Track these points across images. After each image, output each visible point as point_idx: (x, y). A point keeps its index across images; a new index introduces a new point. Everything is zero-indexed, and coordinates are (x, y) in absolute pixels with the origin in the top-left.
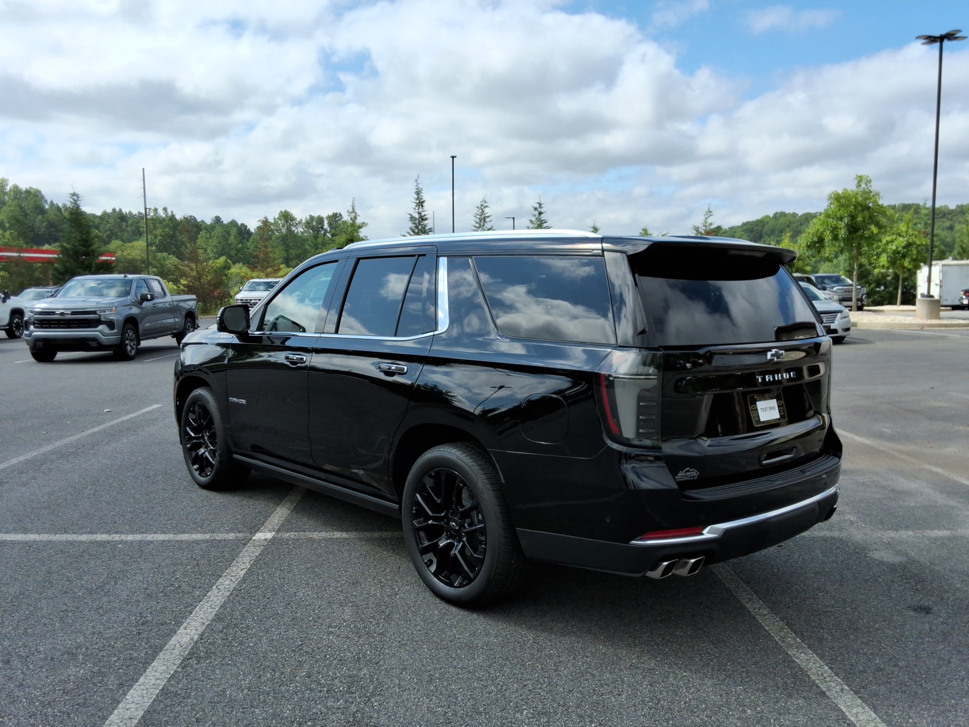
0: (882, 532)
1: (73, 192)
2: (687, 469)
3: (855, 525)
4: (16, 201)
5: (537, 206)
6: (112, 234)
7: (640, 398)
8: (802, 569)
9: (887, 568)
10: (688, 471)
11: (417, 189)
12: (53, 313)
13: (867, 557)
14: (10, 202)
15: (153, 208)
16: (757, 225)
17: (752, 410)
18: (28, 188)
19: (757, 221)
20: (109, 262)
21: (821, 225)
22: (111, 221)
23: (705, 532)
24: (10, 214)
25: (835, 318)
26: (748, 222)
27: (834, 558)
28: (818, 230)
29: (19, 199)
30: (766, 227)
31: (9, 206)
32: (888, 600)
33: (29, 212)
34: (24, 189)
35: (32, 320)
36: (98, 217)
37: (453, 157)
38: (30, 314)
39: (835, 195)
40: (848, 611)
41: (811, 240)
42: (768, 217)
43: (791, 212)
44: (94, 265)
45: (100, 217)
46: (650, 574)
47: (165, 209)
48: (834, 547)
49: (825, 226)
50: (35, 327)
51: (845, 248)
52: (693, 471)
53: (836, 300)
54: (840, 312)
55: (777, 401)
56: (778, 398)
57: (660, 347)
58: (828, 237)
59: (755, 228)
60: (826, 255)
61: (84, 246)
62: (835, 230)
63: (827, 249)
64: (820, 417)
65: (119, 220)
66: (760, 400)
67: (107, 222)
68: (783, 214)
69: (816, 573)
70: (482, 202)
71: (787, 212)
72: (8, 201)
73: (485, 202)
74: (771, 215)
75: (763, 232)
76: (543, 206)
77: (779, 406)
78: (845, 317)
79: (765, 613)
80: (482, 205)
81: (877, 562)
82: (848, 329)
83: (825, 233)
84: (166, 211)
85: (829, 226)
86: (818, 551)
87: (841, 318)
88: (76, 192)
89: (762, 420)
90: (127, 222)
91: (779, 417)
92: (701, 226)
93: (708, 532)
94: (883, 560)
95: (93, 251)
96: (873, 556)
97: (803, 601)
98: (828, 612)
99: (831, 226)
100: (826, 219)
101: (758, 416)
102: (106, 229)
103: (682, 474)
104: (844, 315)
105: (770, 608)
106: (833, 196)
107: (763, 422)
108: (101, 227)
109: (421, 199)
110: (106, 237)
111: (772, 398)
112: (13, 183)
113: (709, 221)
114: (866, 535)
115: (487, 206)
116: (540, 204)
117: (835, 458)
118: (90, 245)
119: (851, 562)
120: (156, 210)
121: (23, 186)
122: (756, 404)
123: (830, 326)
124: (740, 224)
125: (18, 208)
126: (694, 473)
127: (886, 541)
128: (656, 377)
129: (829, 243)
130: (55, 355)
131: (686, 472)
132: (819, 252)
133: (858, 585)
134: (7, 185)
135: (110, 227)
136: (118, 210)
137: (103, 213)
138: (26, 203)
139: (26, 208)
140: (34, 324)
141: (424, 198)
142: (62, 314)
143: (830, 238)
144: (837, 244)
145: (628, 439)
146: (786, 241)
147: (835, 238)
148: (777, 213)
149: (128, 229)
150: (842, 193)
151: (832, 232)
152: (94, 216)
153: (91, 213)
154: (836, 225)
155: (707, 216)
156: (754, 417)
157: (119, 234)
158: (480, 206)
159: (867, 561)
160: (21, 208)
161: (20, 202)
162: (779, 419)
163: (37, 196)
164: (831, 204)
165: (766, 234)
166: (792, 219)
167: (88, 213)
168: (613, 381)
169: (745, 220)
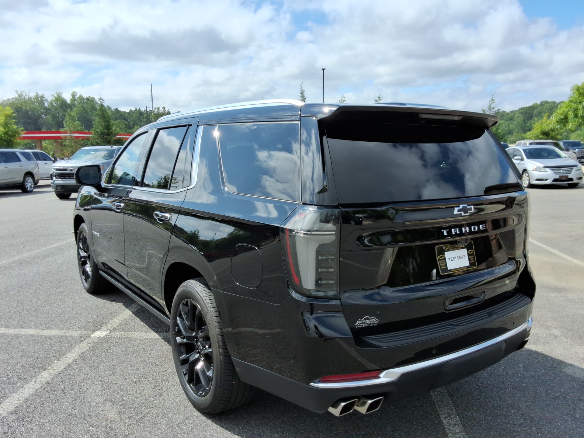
0: (579, 347)
1: (100, 98)
2: (366, 317)
3: (558, 340)
4: (81, 105)
5: (377, 99)
6: (135, 123)
7: (319, 252)
8: (503, 383)
9: (577, 385)
10: (367, 319)
11: (301, 90)
12: (66, 170)
13: (562, 372)
14: (78, 105)
15: (157, 108)
16: (529, 109)
17: (439, 260)
18: (88, 97)
19: (530, 107)
20: (121, 139)
21: (566, 107)
22: (134, 115)
23: (381, 375)
24: (78, 112)
25: (572, 170)
26: (523, 108)
27: (533, 373)
28: (564, 111)
29: (83, 103)
30: (535, 111)
31: (78, 107)
32: (572, 420)
33: (88, 110)
34: (86, 98)
35: (55, 174)
36: (127, 113)
37: (323, 70)
38: (53, 170)
39: (576, 87)
40: (533, 432)
41: (559, 118)
42: (537, 104)
43: (552, 101)
44: (112, 140)
45: (129, 113)
46: (331, 410)
47: (164, 108)
48: (536, 362)
49: (569, 108)
50: (56, 178)
51: (583, 122)
52: (372, 319)
53: (575, 158)
54: (576, 166)
55: (467, 251)
56: (469, 248)
57: (339, 204)
58: (571, 115)
59: (528, 111)
60: (570, 128)
61: (107, 130)
62: (576, 110)
63: (570, 123)
64: (514, 262)
65: (139, 115)
66: (448, 250)
67: (132, 116)
68: (547, 102)
69: (515, 388)
70: (342, 97)
71: (549, 101)
72: (77, 104)
73: (344, 97)
74: (539, 103)
75: (534, 113)
76: (381, 99)
77: (469, 255)
78: (579, 170)
79: (458, 430)
80: (342, 100)
81: (569, 378)
82: (580, 178)
83: (569, 113)
84: (164, 109)
85: (572, 108)
86: (521, 365)
87: (576, 171)
88: (102, 97)
89: (449, 268)
90: (143, 116)
91: (468, 264)
92: (486, 109)
93: (384, 377)
94: (575, 376)
95: (112, 133)
96: (567, 372)
97: (496, 418)
98: (514, 431)
99: (573, 108)
100: (570, 103)
101: (446, 265)
102: (132, 120)
103: (361, 322)
104: (578, 168)
105: (464, 425)
106: (575, 88)
107: (450, 270)
108: (129, 119)
109: (304, 97)
110: (132, 125)
111: (462, 248)
112: (80, 94)
113: (493, 106)
114: (565, 349)
115: (345, 100)
116: (379, 98)
117: (527, 298)
118: (111, 129)
119: (547, 377)
120: (158, 108)
121: (85, 96)
122: (444, 254)
123: (568, 176)
124: (517, 109)
125: (82, 108)
126: (373, 321)
127: (581, 356)
128: (334, 233)
129: (571, 119)
130: (70, 195)
131: (365, 319)
132: (565, 126)
133: (548, 402)
134: (76, 95)
135: (134, 119)
136: (138, 109)
137: (130, 111)
138: (87, 105)
139: (87, 108)
140: (56, 176)
141: (306, 96)
142: (71, 170)
143: (573, 116)
144: (577, 120)
145: (309, 290)
146: (545, 118)
147: (576, 116)
148: (543, 102)
149: (144, 120)
150: (581, 86)
151: (574, 112)
152: (125, 113)
153: (123, 111)
154: (576, 107)
155: (491, 103)
156: (441, 266)
157: (139, 123)
158: (340, 100)
159: (561, 377)
160: (84, 108)
161: (83, 105)
162: (468, 267)
163: (93, 101)
164: (574, 93)
165: (535, 115)
166: (553, 105)
167: (121, 111)
168: (295, 236)
169: (521, 107)
